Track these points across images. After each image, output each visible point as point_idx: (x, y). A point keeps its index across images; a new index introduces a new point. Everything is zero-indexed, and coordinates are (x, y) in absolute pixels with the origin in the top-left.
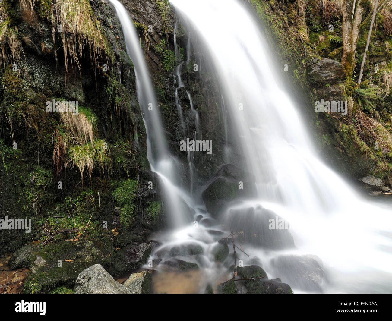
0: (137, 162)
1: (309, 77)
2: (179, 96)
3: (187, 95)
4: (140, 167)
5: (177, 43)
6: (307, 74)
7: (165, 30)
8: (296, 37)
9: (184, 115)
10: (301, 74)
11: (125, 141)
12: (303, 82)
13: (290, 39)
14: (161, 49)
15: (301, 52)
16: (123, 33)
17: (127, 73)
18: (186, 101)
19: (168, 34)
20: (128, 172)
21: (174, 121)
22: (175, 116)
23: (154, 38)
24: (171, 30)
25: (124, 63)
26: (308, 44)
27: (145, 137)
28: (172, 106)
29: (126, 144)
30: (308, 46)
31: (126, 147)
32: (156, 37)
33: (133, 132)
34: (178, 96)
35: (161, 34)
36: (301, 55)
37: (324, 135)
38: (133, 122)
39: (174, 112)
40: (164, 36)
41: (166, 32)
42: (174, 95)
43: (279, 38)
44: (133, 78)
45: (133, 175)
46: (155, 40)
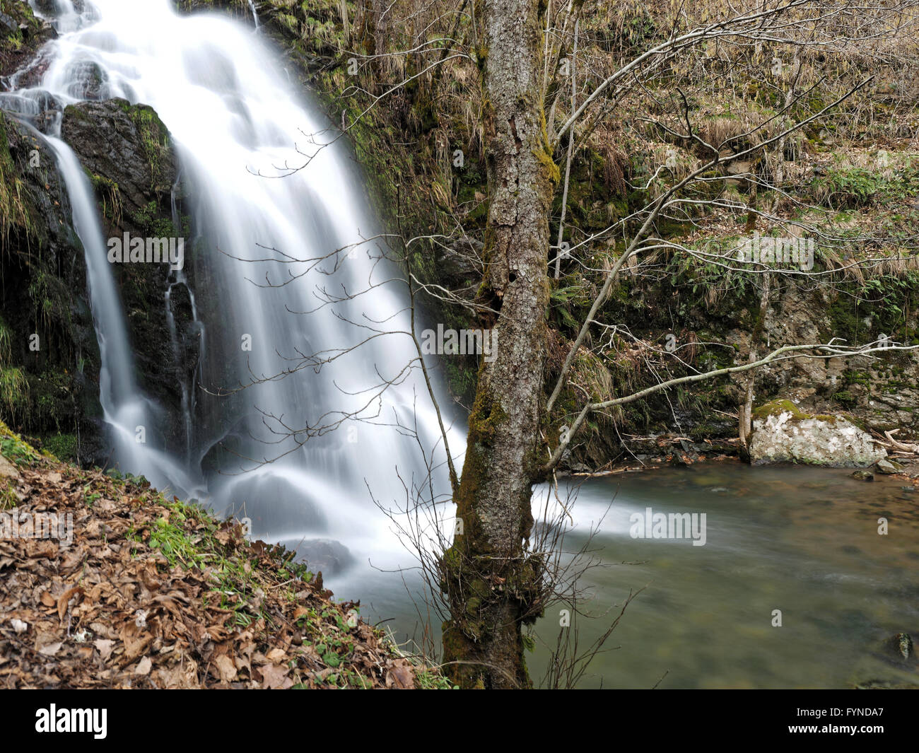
0: (78, 405)
1: (439, 266)
2: (173, 297)
3: (189, 298)
4: (82, 414)
5: (178, 208)
6: (436, 260)
7: (154, 187)
8: (425, 196)
9: (178, 329)
10: (426, 261)
11: (61, 372)
12: (430, 275)
13: (413, 199)
14: (147, 217)
15: (430, 221)
16: (67, 196)
17: (71, 260)
18: (184, 307)
19: (161, 193)
20: (60, 422)
21: (159, 339)
22: (162, 332)
23: (134, 199)
24: (168, 187)
25: (65, 245)
26: (442, 209)
27: (98, 364)
28: (159, 315)
29: (61, 376)
30: (444, 212)
31: (61, 381)
32: (137, 198)
33: (74, 357)
34: (171, 298)
35: (148, 193)
36: (430, 227)
37: (468, 370)
38: (75, 341)
39: (161, 325)
40: (154, 195)
41: (156, 189)
42: (164, 296)
43: (392, 197)
44: (80, 268)
45: (67, 426)
46: (136, 203)
